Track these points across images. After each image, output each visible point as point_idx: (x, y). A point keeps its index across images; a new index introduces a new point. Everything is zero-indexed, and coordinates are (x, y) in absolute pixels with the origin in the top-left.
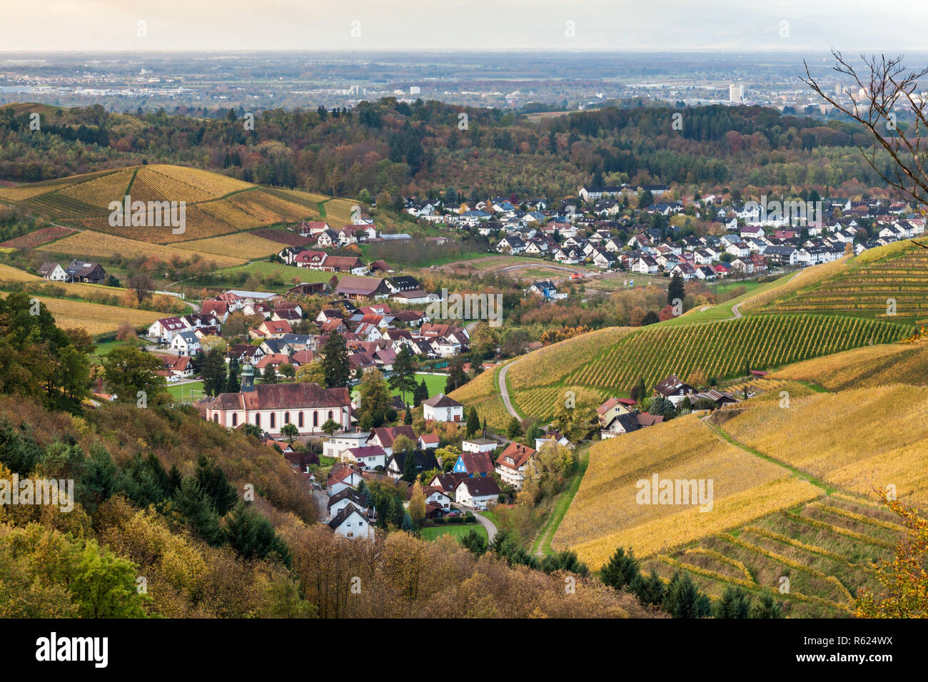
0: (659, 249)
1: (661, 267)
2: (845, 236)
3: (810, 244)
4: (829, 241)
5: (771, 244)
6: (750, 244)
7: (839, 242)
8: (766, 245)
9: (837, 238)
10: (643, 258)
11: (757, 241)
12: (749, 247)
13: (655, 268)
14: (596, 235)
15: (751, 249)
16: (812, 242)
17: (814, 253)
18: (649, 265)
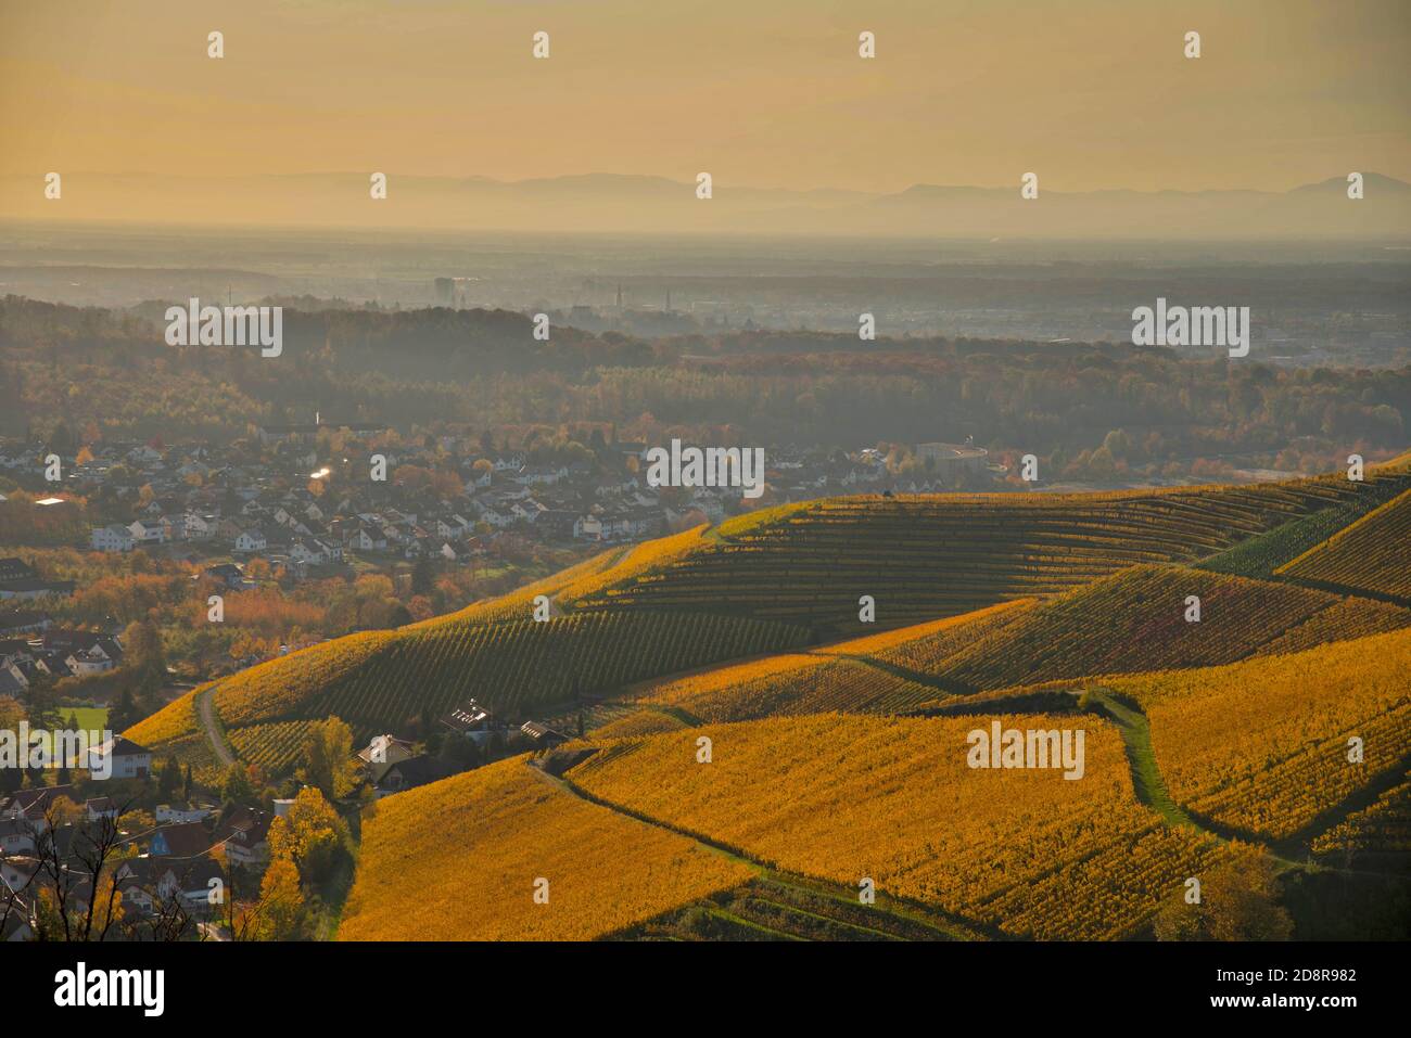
0: (385, 516)
1: (391, 541)
2: (647, 497)
3: (598, 508)
4: (625, 504)
5: (544, 508)
6: (515, 508)
7: (639, 506)
8: (537, 509)
9: (635, 500)
10: (366, 530)
11: (523, 503)
12: (514, 513)
13: (383, 544)
14: (290, 496)
15: (517, 516)
16: (603, 505)
17: (606, 521)
18: (374, 540)
